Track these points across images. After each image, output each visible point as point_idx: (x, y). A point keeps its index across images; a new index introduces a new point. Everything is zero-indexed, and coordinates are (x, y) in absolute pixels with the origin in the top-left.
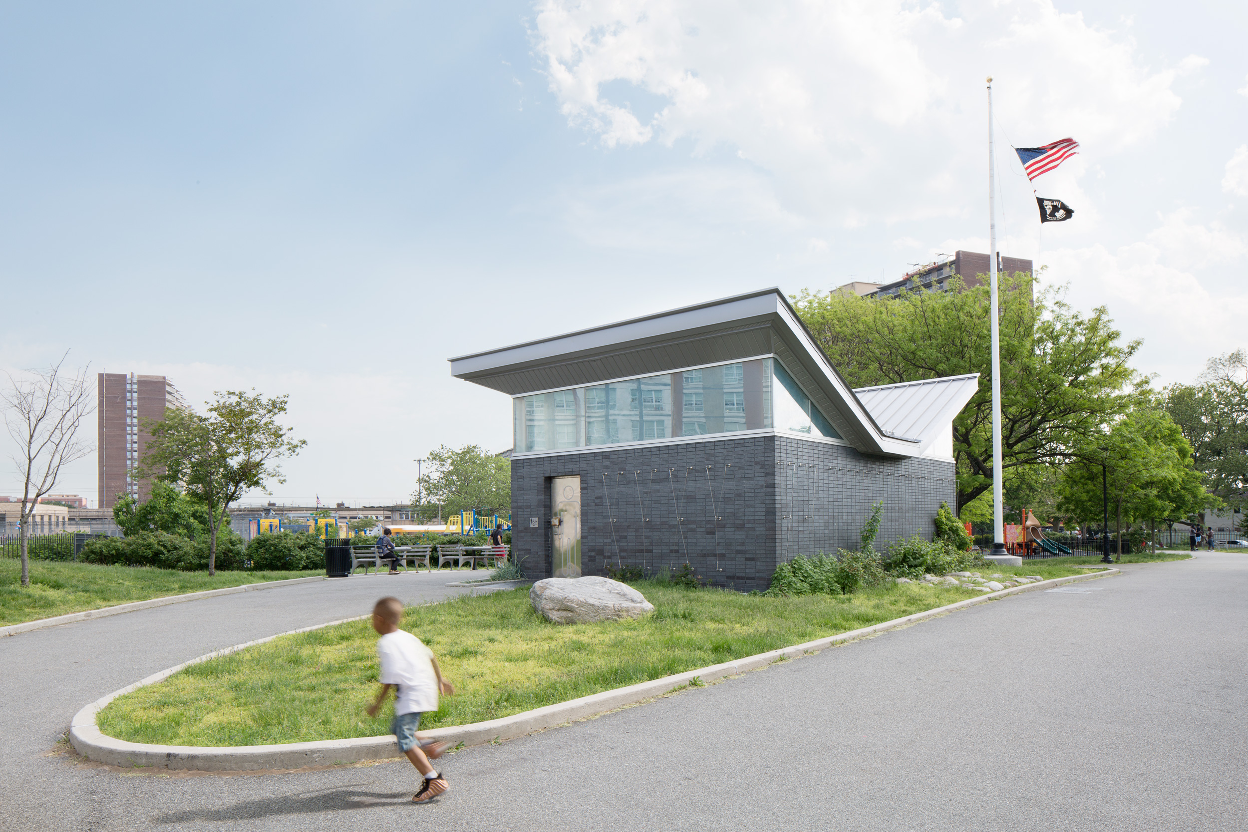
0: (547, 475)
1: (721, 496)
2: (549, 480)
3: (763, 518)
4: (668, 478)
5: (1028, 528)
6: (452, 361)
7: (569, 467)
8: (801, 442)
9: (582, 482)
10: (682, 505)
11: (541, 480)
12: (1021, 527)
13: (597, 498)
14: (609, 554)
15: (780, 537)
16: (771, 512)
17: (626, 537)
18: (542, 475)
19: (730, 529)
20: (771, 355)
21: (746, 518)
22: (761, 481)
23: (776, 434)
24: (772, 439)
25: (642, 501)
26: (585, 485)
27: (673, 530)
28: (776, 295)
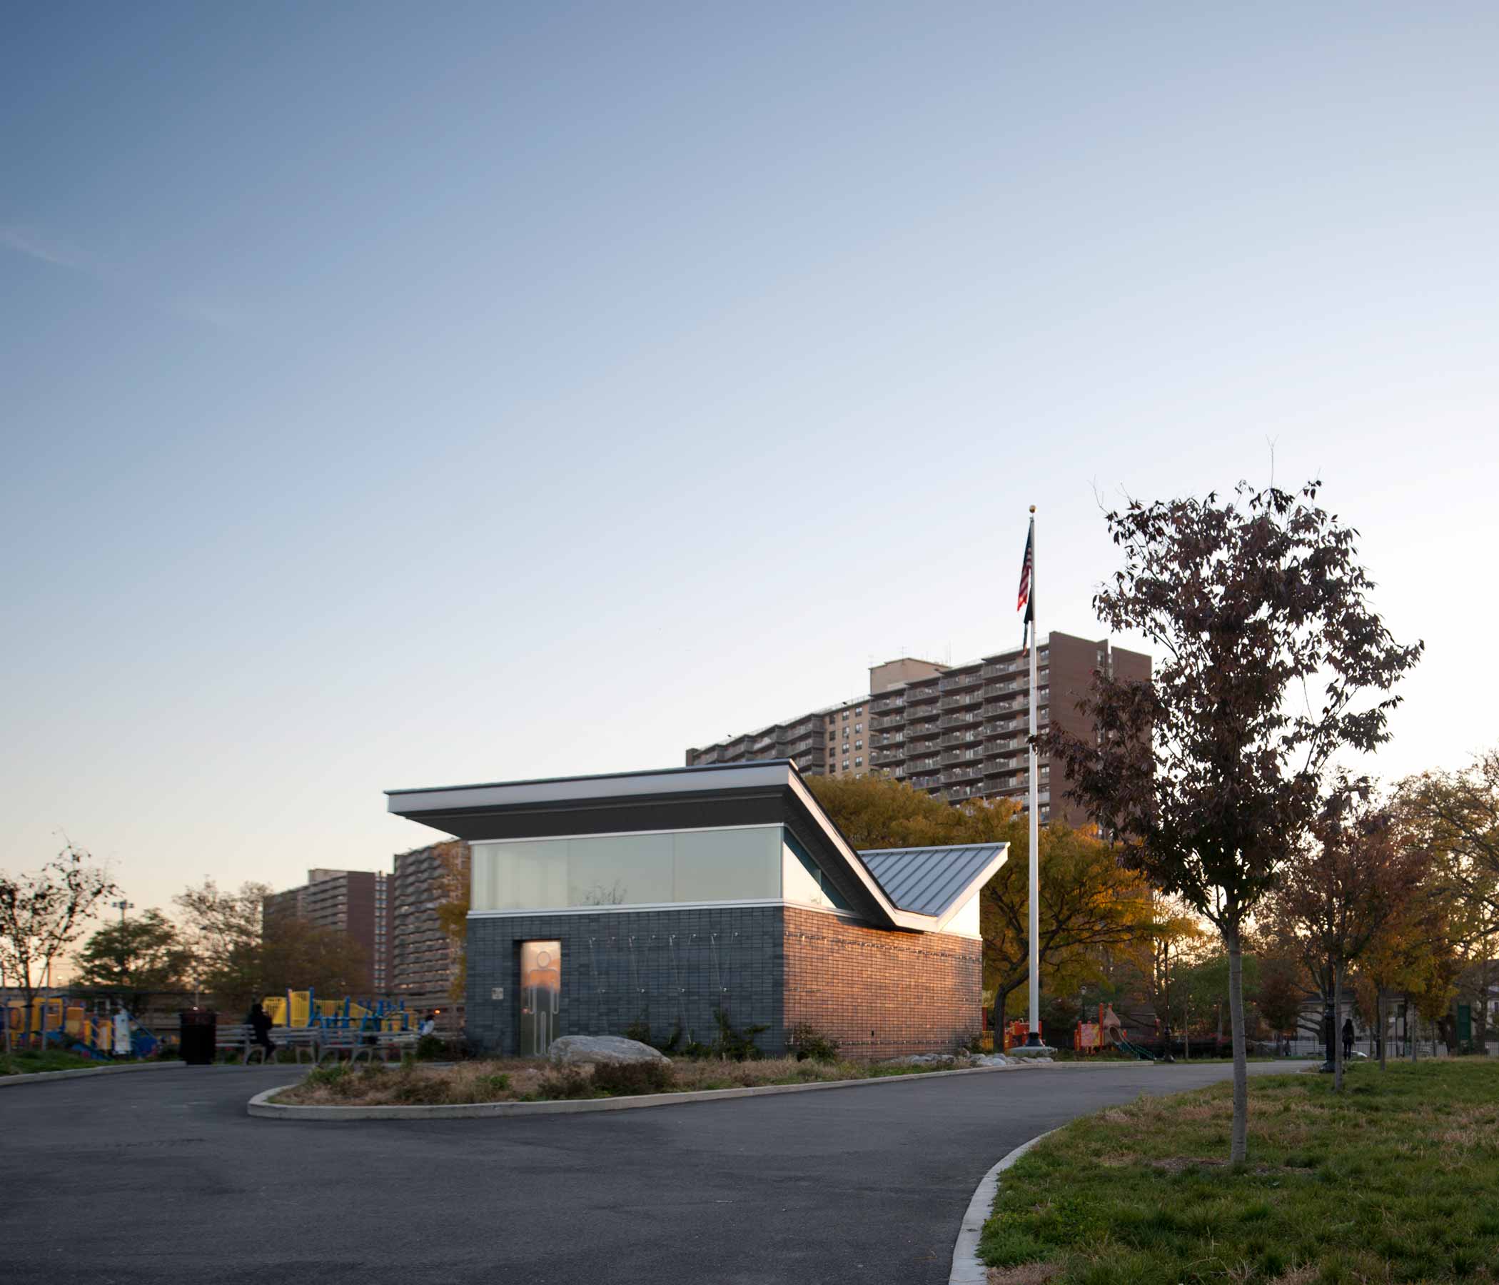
0: (517, 938)
1: (727, 966)
2: (518, 944)
3: (771, 989)
4: (668, 946)
5: (1106, 1028)
6: (390, 794)
7: (546, 931)
8: (811, 914)
9: (563, 947)
10: (683, 975)
11: (509, 945)
12: (1098, 1027)
13: (581, 966)
14: (596, 1029)
15: (787, 1009)
16: (779, 984)
17: (616, 1010)
18: (510, 938)
19: (735, 1001)
20: (782, 824)
21: (754, 989)
22: (769, 951)
23: (785, 905)
24: (780, 910)
25: (638, 971)
26: (566, 951)
27: (673, 1002)
28: (788, 766)
